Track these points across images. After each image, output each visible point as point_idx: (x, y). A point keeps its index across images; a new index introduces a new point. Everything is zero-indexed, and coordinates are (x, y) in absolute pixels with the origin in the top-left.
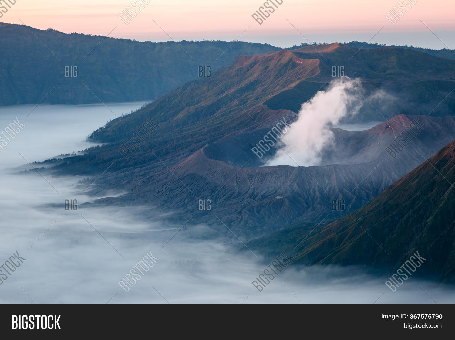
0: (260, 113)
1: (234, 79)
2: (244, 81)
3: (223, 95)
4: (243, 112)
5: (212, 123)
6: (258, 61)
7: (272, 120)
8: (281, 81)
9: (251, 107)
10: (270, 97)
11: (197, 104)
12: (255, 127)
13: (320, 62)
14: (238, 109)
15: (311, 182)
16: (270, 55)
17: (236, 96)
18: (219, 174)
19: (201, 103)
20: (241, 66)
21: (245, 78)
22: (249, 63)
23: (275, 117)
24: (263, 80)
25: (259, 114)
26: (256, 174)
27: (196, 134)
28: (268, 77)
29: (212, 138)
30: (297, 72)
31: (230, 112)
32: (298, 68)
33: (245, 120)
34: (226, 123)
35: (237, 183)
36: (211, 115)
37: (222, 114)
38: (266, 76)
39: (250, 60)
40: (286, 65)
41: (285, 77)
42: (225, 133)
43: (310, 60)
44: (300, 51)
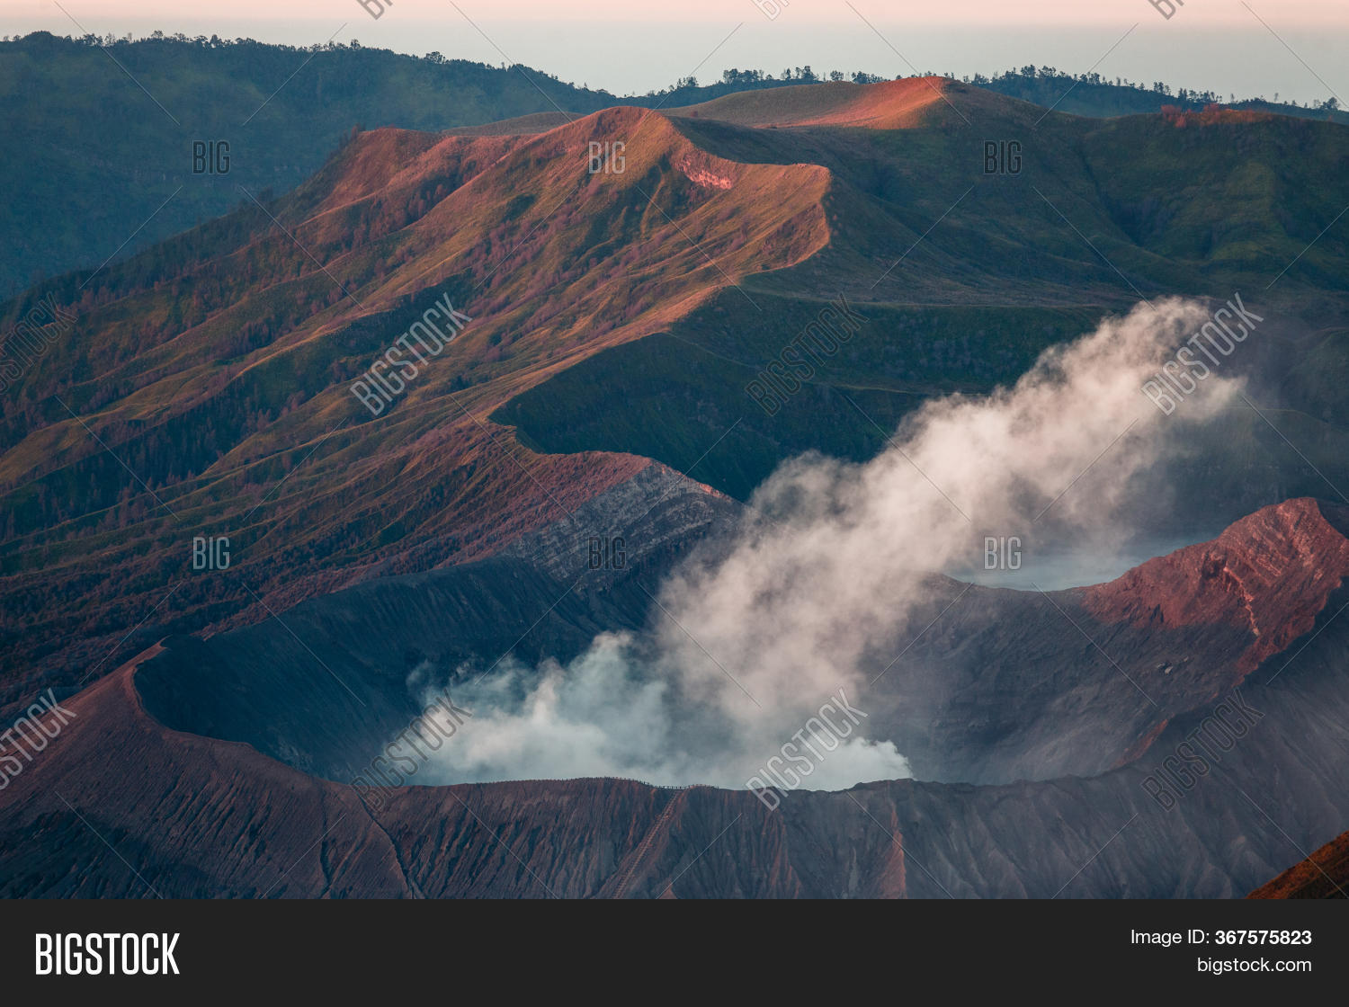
0: (473, 468)
1: (330, 265)
2: (385, 282)
3: (261, 358)
4: (375, 462)
5: (190, 523)
6: (472, 168)
7: (547, 509)
8: (602, 287)
9: (424, 432)
10: (532, 377)
11: (103, 405)
12: (442, 553)
13: (834, 183)
14: (345, 442)
15: (760, 881)
16: (542, 135)
17: (334, 365)
18: (224, 821)
19: (127, 402)
20: (371, 191)
21: (390, 261)
22: (418, 177)
23: (564, 493)
24: (498, 278)
25: (470, 475)
26: (444, 823)
27: (98, 579)
28: (524, 263)
29: (191, 609)
30: (700, 238)
31: (297, 458)
32: (699, 214)
33: (383, 506)
34: (273, 524)
35: (329, 877)
36: (184, 477)
37: (251, 465)
38: (518, 253)
39: (424, 158)
40: (634, 196)
41: (627, 263)
42: (266, 578)
43: (775, 167)
44: (719, 118)
